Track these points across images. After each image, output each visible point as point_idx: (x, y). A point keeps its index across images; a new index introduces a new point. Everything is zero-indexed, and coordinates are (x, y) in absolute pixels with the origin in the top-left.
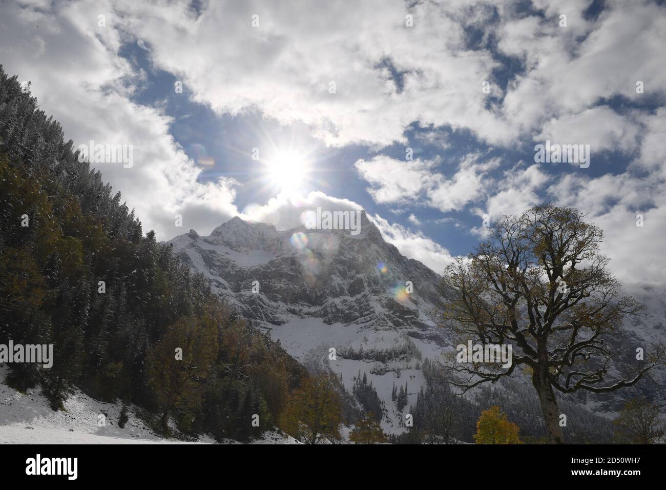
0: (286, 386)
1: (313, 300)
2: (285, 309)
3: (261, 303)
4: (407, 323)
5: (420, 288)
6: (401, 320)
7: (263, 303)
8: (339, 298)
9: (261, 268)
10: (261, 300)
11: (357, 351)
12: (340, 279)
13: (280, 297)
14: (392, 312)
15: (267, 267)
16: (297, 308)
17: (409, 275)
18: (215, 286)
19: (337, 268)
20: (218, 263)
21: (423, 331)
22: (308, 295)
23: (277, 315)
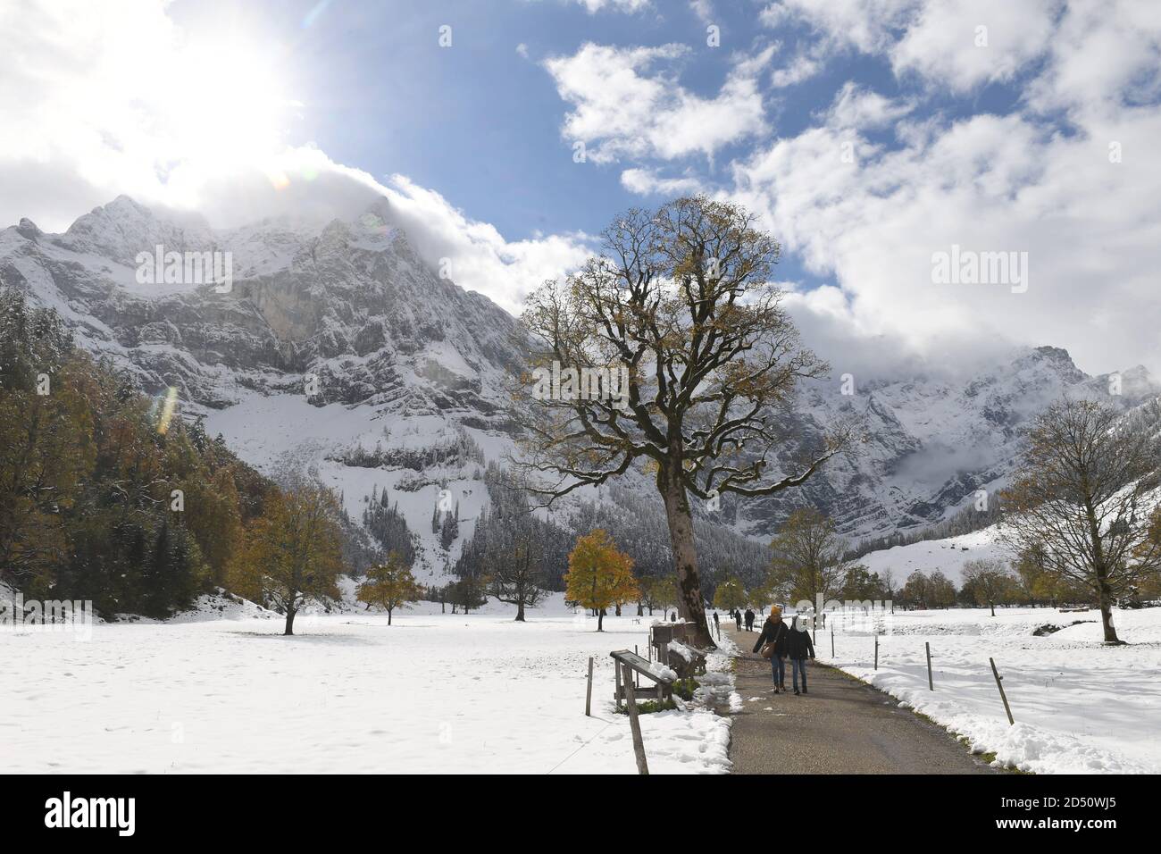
0: (238, 517)
1: (287, 363)
2: (231, 378)
3: (183, 368)
4: (462, 404)
5: (483, 342)
6: (449, 398)
7: (187, 367)
8: (338, 359)
9: (181, 302)
10: (182, 361)
11: (370, 452)
12: (339, 324)
13: (221, 356)
14: (435, 383)
15: (194, 300)
16: (255, 376)
17: (467, 319)
18: (84, 333)
19: (334, 305)
20: (86, 290)
21: (487, 415)
22: (277, 353)
23: (216, 390)
